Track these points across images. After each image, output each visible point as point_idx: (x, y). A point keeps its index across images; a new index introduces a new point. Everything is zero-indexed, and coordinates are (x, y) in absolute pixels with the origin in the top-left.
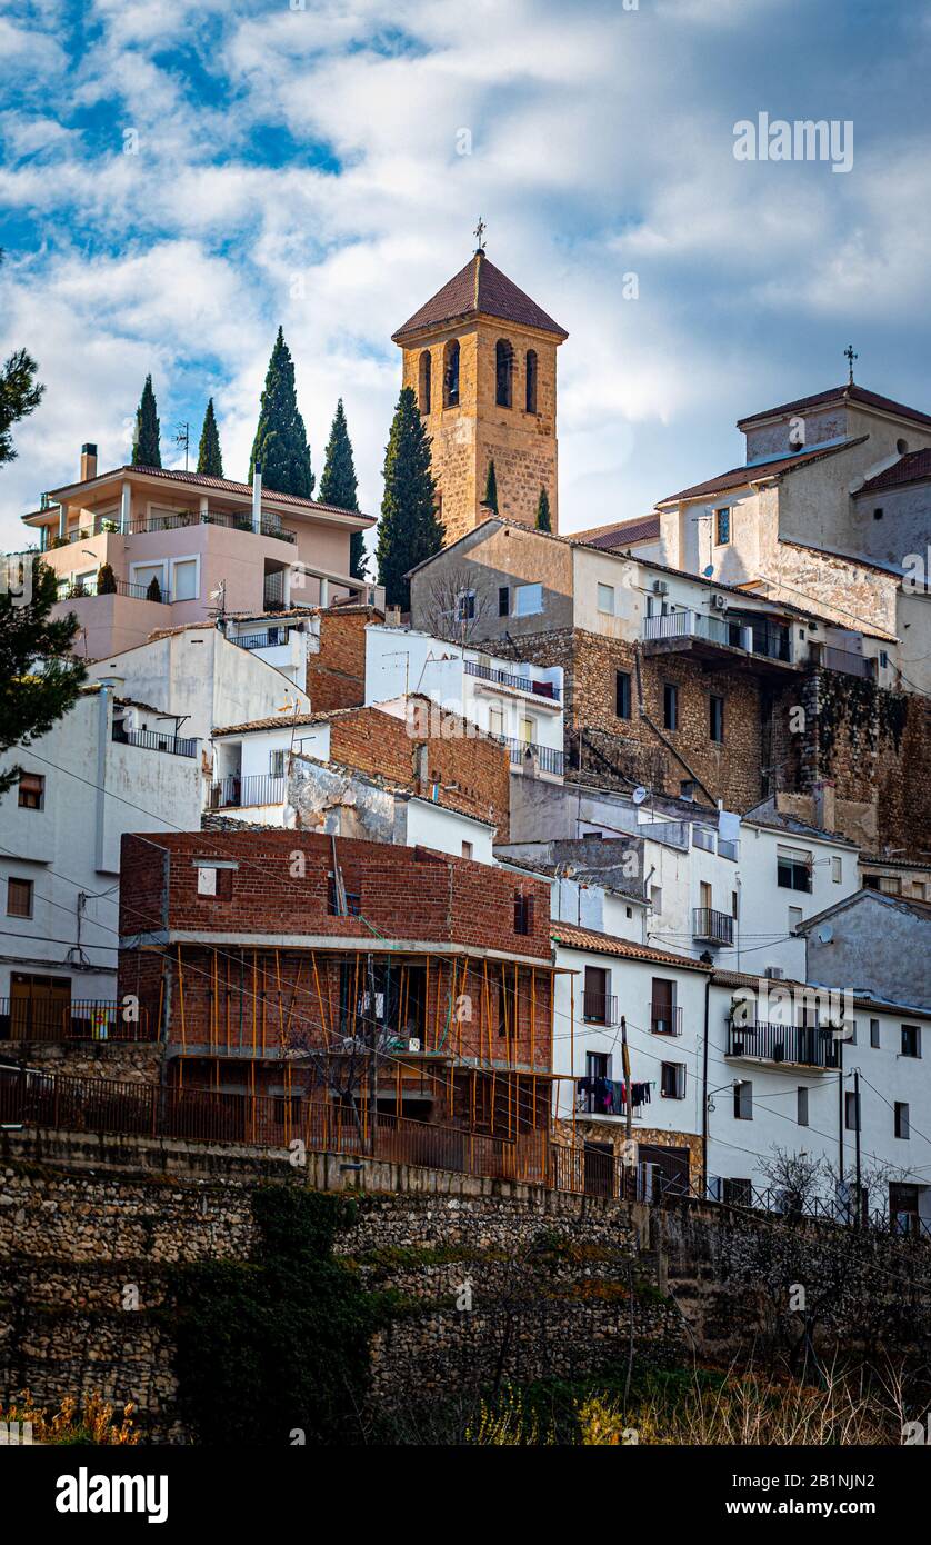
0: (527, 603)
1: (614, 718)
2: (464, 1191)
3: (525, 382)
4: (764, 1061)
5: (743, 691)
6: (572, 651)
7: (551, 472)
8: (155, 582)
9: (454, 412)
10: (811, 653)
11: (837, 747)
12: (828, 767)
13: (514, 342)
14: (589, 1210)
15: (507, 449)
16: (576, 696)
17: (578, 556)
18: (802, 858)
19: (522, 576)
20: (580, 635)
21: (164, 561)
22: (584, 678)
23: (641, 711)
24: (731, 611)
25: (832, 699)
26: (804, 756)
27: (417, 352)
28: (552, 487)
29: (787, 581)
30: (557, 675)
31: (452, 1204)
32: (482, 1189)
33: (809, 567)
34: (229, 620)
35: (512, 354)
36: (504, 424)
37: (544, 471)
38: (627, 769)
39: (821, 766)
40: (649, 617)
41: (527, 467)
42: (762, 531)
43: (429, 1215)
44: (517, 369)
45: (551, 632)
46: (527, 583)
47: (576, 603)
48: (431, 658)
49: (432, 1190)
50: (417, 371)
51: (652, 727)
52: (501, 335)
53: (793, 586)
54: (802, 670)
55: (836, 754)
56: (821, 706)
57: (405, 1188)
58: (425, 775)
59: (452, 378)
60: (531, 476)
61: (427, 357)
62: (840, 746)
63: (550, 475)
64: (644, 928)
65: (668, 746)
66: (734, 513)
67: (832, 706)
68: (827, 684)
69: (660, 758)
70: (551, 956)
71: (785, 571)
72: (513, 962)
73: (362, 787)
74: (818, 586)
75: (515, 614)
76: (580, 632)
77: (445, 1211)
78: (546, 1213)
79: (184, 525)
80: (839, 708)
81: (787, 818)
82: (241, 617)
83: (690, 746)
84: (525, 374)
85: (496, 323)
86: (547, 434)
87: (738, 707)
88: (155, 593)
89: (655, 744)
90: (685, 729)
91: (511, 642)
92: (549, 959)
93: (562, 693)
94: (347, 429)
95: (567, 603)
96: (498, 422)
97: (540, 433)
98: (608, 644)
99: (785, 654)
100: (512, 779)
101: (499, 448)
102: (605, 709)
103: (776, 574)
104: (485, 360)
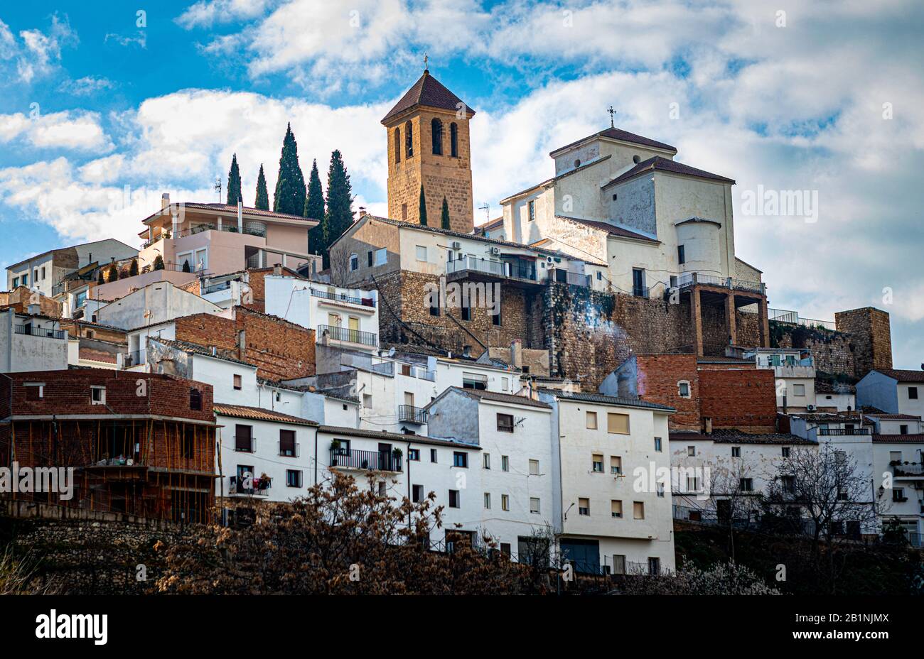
0: (380, 259)
1: (429, 316)
2: (105, 519)
3: (450, 140)
4: (350, 468)
5: (514, 297)
6: (400, 282)
7: (467, 188)
8: (187, 262)
9: (411, 160)
10: (549, 275)
11: (565, 324)
12: (560, 335)
13: (443, 119)
14: (186, 530)
15: (440, 178)
16: (403, 306)
17: (402, 232)
18: (480, 379)
19: (377, 245)
20: (405, 273)
21: (192, 251)
22: (408, 296)
23: (446, 311)
24: (503, 256)
25: (561, 298)
26: (546, 330)
27: (394, 128)
28: (469, 196)
29: (559, 237)
30: (375, 295)
31: (95, 524)
32: (116, 518)
33: (569, 229)
34: (207, 278)
35: (442, 126)
36: (438, 164)
37: (464, 188)
38: (437, 342)
39: (555, 335)
40: (450, 261)
41: (453, 187)
42: (548, 211)
43: (80, 529)
44: (445, 133)
45: (391, 273)
46: (379, 249)
47: (401, 257)
48: (295, 289)
49: (84, 518)
50: (394, 139)
51: (453, 319)
52: (434, 116)
53: (562, 240)
54: (543, 284)
55: (565, 328)
56: (554, 303)
57: (67, 516)
58: (243, 345)
59: (409, 142)
60: (456, 191)
61: (398, 130)
62: (568, 324)
63: (468, 190)
64: (358, 415)
65: (465, 329)
66: (536, 203)
67: (562, 302)
68: (558, 291)
69: (459, 336)
70: (214, 420)
71: (558, 232)
72: (181, 422)
73: (176, 351)
74: (573, 239)
75: (375, 265)
76: (405, 272)
77: (91, 528)
78: (158, 530)
79: (201, 231)
80: (566, 303)
81: (493, 360)
82: (214, 276)
83: (479, 329)
84: (450, 136)
85: (430, 109)
86: (465, 168)
87: (511, 306)
88: (187, 268)
89: (456, 329)
90: (475, 320)
91: (374, 280)
92: (213, 421)
93: (377, 304)
94: (319, 174)
95: (398, 257)
96: (434, 163)
97: (461, 167)
98: (423, 277)
99: (533, 277)
100: (316, 347)
101: (435, 177)
102: (423, 312)
103: (554, 234)
104: (425, 131)
